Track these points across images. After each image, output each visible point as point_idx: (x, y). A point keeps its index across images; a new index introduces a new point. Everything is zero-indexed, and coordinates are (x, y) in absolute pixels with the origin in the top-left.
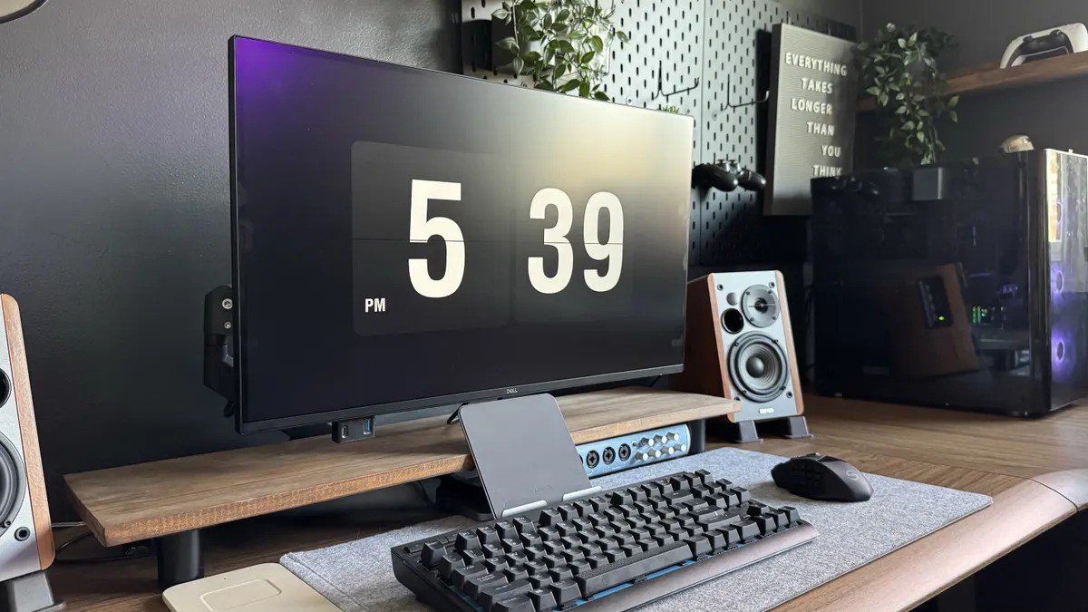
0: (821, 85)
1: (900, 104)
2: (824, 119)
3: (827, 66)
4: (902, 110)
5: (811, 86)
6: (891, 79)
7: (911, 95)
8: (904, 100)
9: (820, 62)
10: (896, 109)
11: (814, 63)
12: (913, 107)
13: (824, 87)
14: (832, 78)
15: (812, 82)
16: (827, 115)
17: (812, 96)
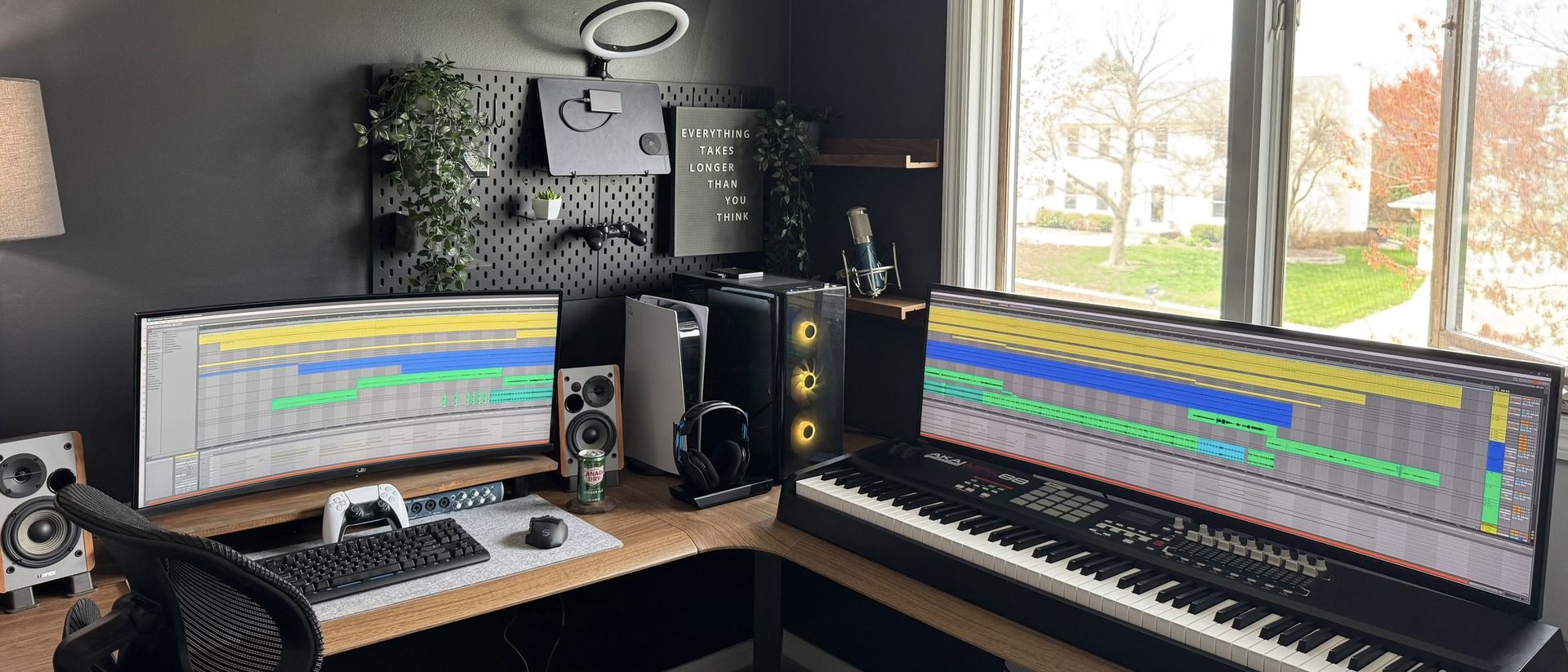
0: (721, 150)
1: (776, 169)
2: (728, 176)
3: (727, 134)
4: (777, 175)
5: (710, 150)
6: (773, 149)
7: (787, 163)
8: (781, 167)
9: (719, 131)
10: (773, 173)
11: (712, 134)
12: (787, 173)
13: (725, 151)
14: (735, 142)
15: (710, 148)
16: (729, 173)
17: (713, 159)
